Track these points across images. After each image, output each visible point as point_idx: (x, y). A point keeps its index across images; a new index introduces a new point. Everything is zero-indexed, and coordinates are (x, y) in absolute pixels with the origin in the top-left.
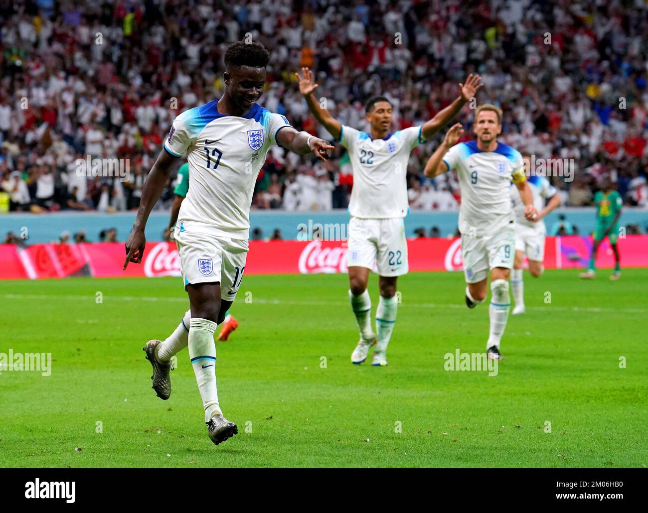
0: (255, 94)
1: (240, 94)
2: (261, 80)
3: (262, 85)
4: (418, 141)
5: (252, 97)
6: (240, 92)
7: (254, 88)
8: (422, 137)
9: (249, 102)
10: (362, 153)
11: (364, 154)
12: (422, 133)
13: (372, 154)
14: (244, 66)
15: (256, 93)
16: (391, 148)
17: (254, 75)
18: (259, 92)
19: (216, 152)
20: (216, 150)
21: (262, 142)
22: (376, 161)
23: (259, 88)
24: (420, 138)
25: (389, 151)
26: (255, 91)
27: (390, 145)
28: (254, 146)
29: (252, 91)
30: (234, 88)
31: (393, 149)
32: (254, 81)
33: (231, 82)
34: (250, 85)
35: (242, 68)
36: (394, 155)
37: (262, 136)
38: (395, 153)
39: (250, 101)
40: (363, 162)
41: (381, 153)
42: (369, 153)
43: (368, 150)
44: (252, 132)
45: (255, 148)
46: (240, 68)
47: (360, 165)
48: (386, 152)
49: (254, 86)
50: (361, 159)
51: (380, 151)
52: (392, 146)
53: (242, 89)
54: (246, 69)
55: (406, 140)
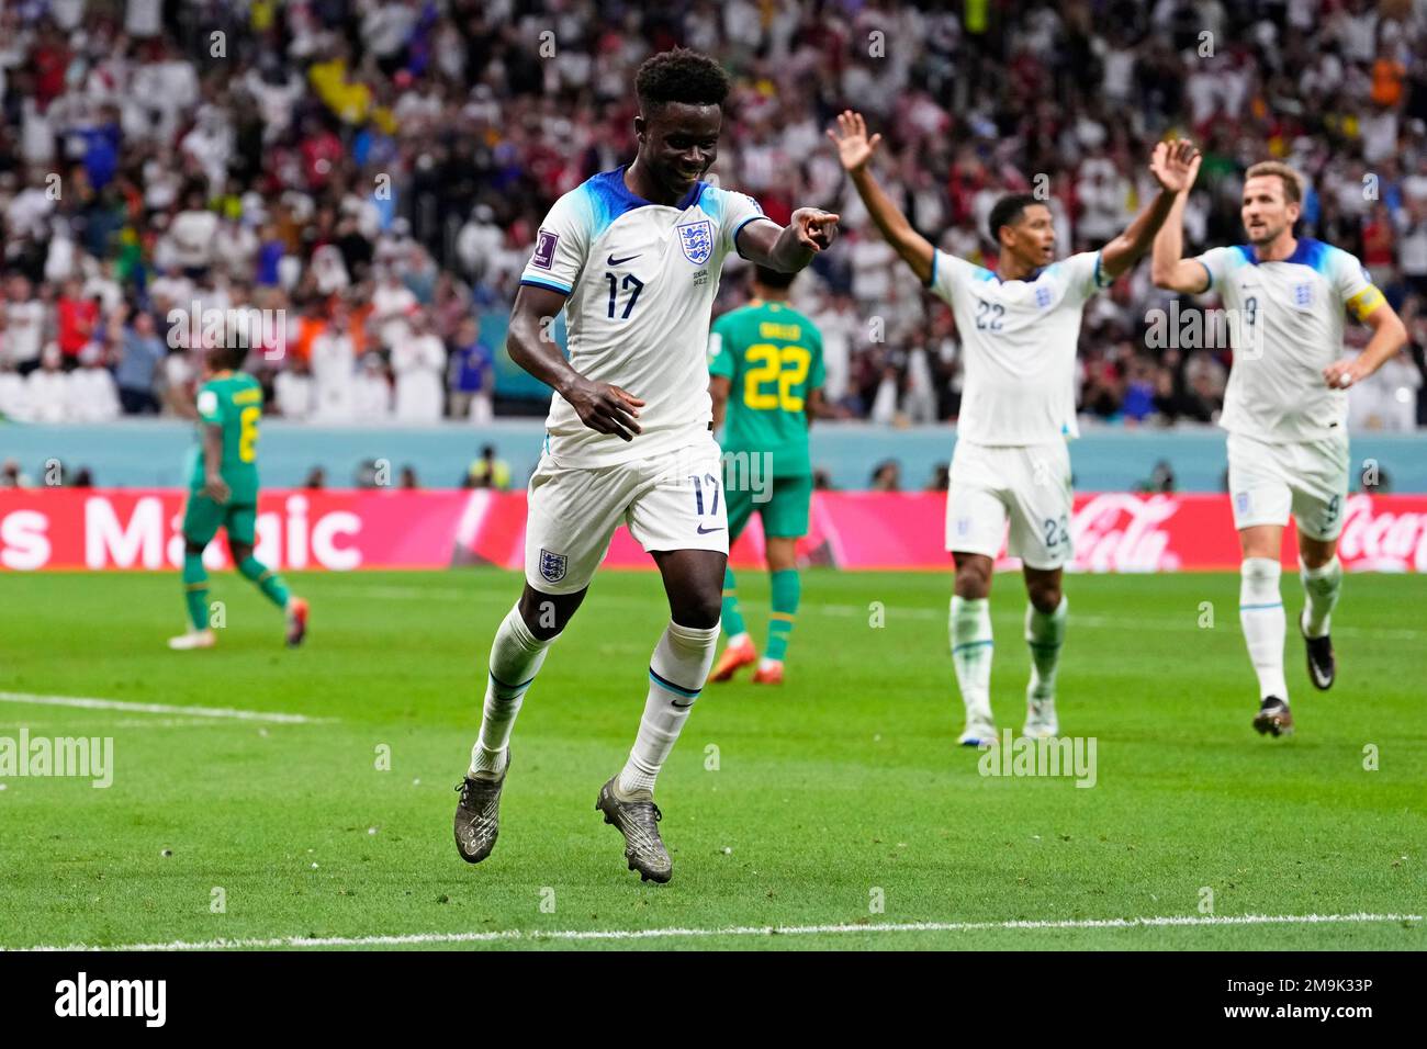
0: (696, 162)
1: (666, 162)
2: (711, 132)
3: (715, 142)
4: (1094, 283)
5: (691, 167)
6: (667, 156)
7: (696, 149)
8: (1102, 273)
9: (685, 178)
10: (980, 307)
11: (984, 307)
12: (1102, 266)
13: (1000, 309)
14: (674, 103)
15: (698, 158)
16: (1042, 299)
17: (695, 122)
18: (706, 156)
19: (629, 282)
20: (631, 278)
21: (710, 245)
22: (1010, 323)
23: (705, 148)
24: (1098, 278)
25: (1037, 304)
26: (697, 155)
27: (1038, 292)
28: (695, 255)
29: (691, 154)
30: (654, 150)
31: (1044, 301)
32: (696, 134)
33: (650, 136)
34: (687, 143)
35: (669, 107)
36: (1049, 314)
37: (708, 234)
38: (1048, 308)
39: (688, 175)
40: (982, 327)
41: (1020, 308)
42: (996, 307)
43: (992, 300)
44: (686, 228)
45: (697, 260)
46: (664, 109)
47: (979, 333)
48: (1032, 306)
49: (695, 144)
50: (978, 319)
51: (1019, 303)
52: (1043, 294)
53: (672, 151)
54: (675, 109)
55: (1073, 282)
